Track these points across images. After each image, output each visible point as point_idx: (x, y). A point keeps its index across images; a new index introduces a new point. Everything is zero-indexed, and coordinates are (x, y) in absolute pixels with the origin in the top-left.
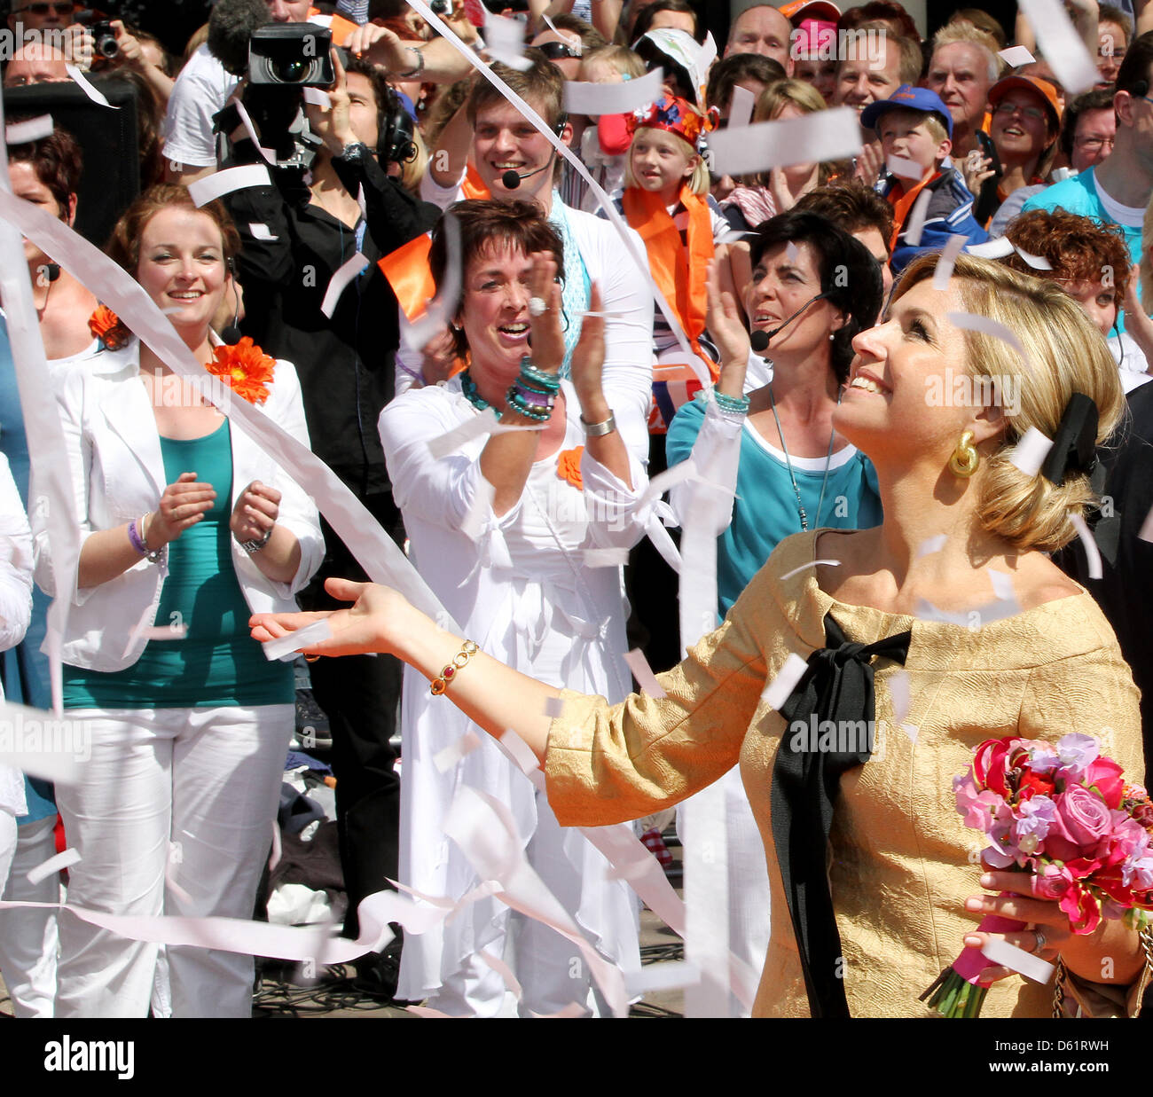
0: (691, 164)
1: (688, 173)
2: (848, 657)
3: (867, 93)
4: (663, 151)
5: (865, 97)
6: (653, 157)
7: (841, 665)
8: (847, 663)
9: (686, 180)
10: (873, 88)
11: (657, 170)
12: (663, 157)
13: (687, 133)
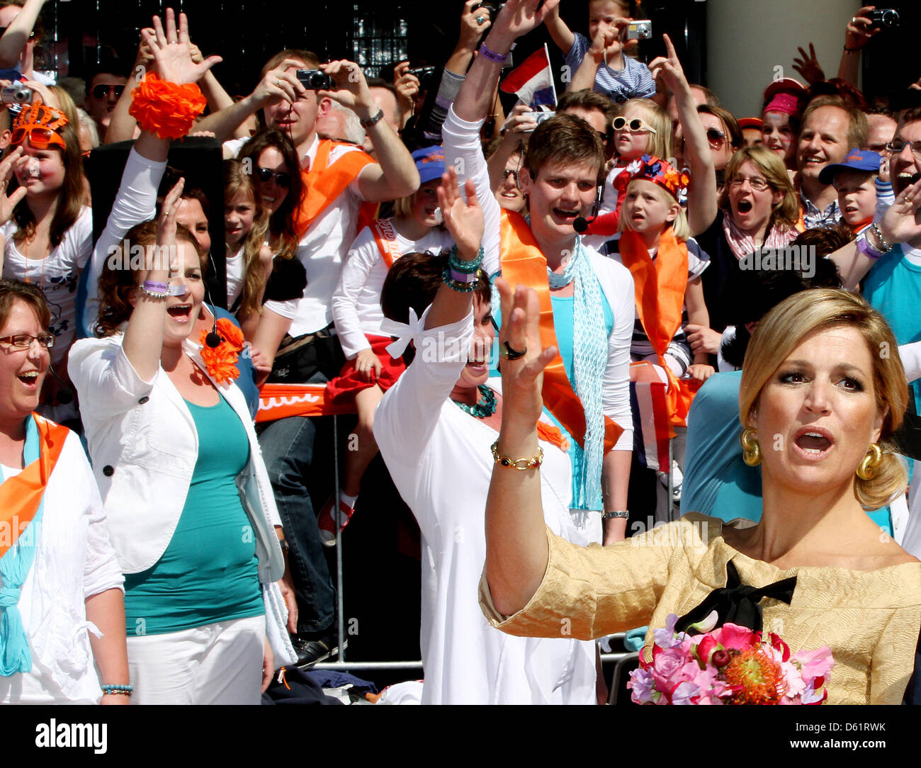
0: (673, 212)
1: (670, 218)
2: (743, 596)
3: (819, 148)
4: (648, 198)
5: (817, 151)
6: (640, 202)
7: (737, 602)
8: (742, 601)
9: (669, 224)
10: (824, 145)
11: (642, 213)
12: (647, 202)
13: (668, 185)
